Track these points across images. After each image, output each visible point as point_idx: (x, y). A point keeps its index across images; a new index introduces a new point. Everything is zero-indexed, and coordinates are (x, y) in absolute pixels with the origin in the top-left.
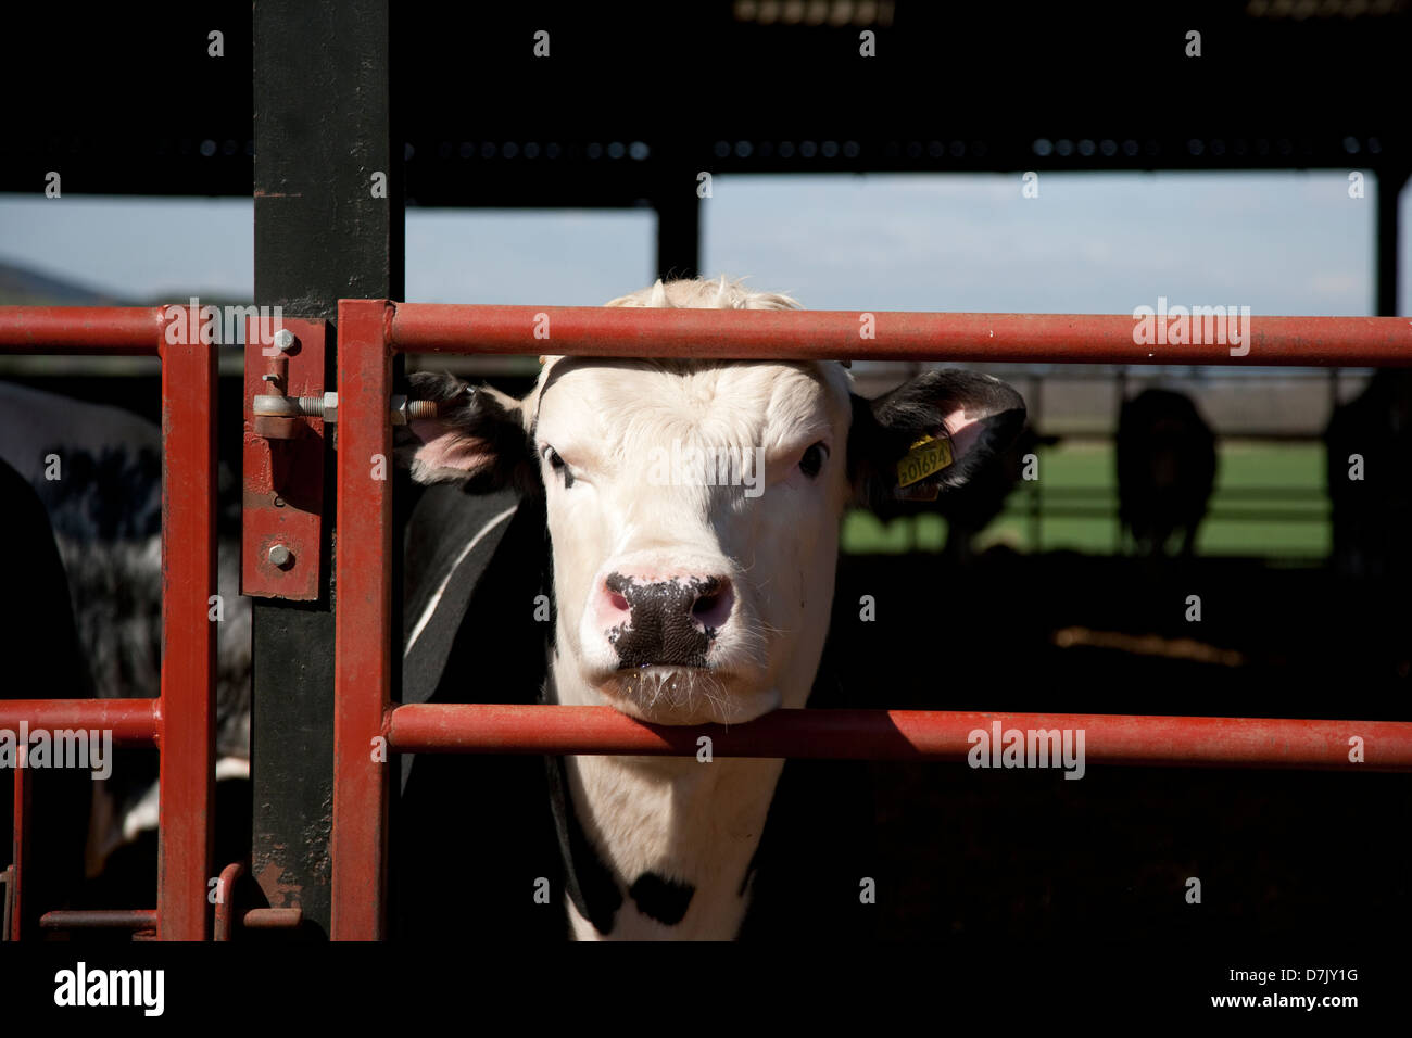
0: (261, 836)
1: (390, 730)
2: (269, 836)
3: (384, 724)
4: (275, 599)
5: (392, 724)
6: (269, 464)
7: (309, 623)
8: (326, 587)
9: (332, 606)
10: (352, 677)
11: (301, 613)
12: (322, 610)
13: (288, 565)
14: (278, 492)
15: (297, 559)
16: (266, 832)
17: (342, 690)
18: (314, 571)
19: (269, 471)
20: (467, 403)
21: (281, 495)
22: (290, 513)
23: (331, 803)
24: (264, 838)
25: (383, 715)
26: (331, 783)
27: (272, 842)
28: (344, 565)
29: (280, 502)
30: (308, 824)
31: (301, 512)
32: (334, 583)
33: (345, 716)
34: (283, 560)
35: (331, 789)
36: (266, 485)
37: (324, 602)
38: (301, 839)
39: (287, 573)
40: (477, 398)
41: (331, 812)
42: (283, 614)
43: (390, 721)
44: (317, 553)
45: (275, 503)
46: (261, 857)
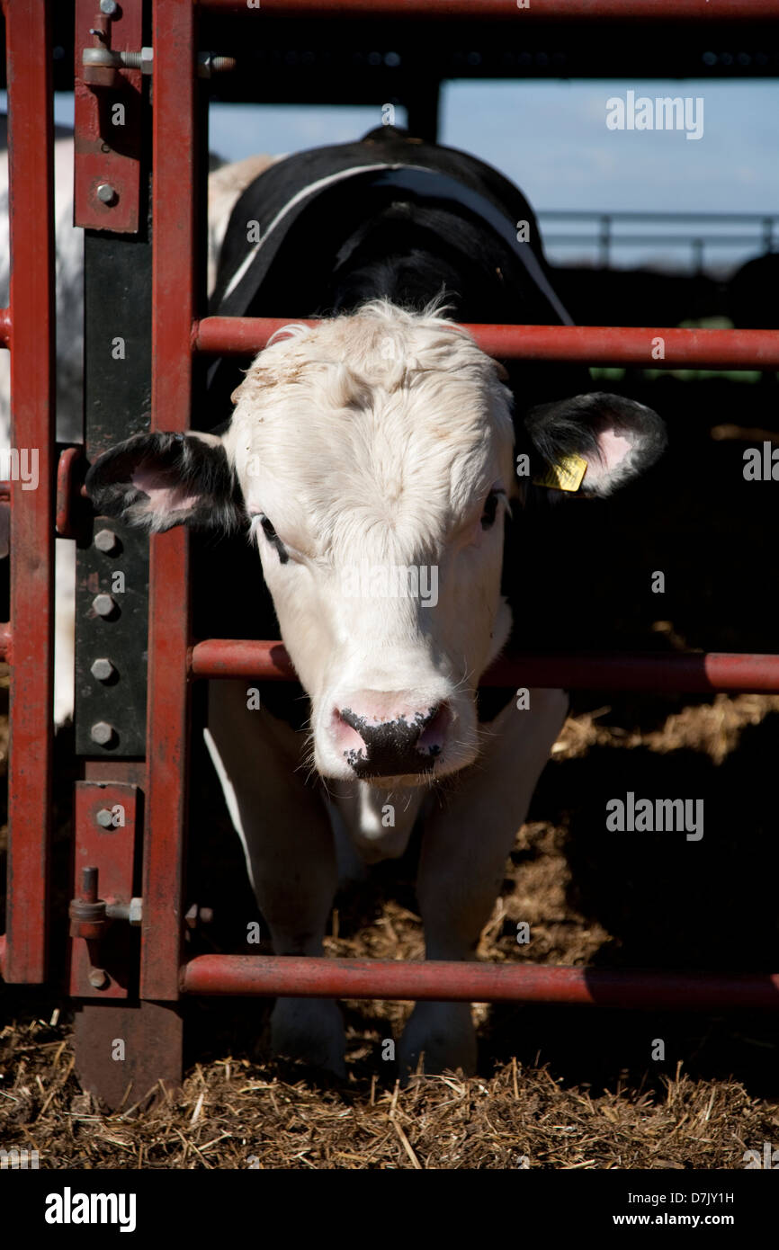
0: (94, 427)
1: (198, 336)
2: (100, 427)
3: (193, 331)
4: (102, 231)
5: (200, 331)
6: (96, 115)
7: (131, 252)
8: (144, 223)
9: (149, 239)
10: (167, 292)
11: (123, 243)
12: (141, 242)
13: (113, 202)
14: (104, 140)
15: (121, 198)
16: (98, 424)
17: (159, 302)
18: (134, 208)
19: (97, 121)
20: (180, 451)
21: (107, 142)
22: (115, 158)
23: (150, 402)
24: (96, 429)
25: (192, 324)
26: (150, 386)
27: (102, 432)
28: (159, 196)
29: (106, 149)
30: (131, 418)
31: (123, 157)
32: (151, 219)
33: (161, 324)
34: (109, 197)
35: (150, 391)
36: (94, 133)
37: (143, 236)
38: (126, 431)
39: (112, 209)
40: (187, 443)
41: (150, 409)
42: (108, 245)
43: (198, 329)
44: (136, 193)
45: (102, 149)
46: (93, 444)
